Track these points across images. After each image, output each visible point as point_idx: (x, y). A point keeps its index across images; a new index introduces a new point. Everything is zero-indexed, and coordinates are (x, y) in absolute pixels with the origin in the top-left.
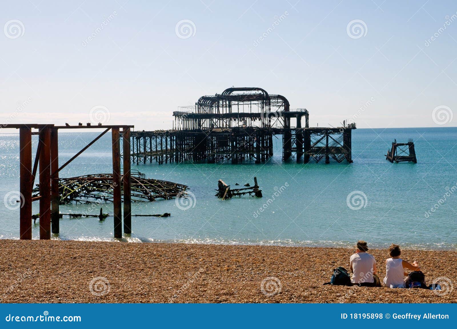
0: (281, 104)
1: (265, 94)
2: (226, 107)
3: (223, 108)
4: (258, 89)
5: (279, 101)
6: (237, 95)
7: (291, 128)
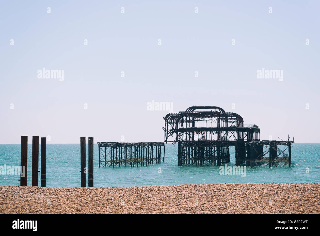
0: (234, 120)
1: (221, 112)
2: (190, 122)
3: (190, 123)
4: (215, 108)
5: (233, 117)
6: (197, 112)
7: (244, 140)
